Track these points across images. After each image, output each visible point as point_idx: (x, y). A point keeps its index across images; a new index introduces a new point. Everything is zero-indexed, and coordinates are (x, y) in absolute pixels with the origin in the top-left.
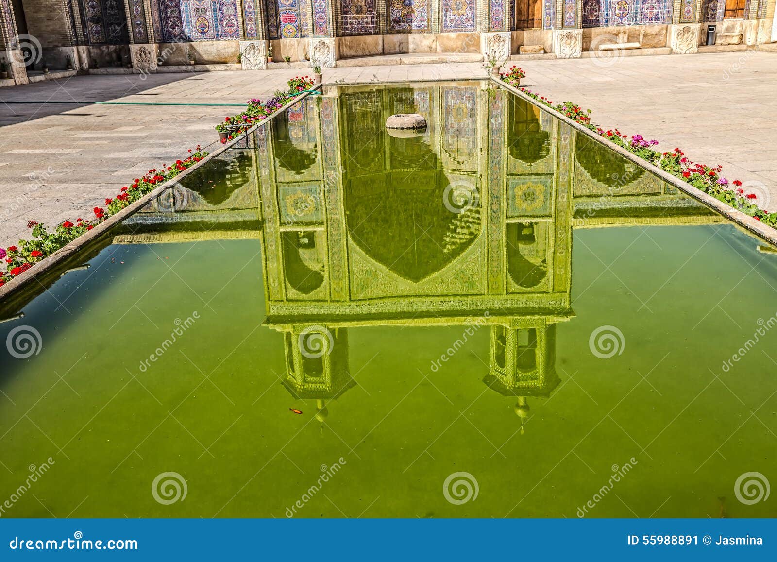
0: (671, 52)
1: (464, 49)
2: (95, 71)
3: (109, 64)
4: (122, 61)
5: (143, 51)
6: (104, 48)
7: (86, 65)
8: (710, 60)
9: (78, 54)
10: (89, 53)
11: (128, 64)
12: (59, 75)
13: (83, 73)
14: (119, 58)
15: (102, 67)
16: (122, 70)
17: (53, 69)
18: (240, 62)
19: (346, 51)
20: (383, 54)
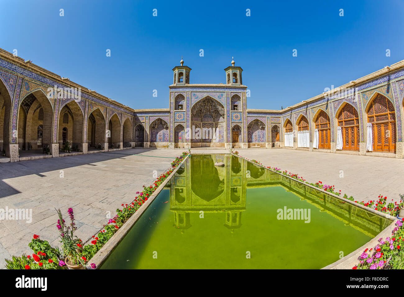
0: (266, 148)
1: (221, 146)
2: (136, 148)
3: (139, 146)
4: (142, 146)
5: (146, 144)
6: (138, 143)
7: (134, 146)
8: (274, 150)
9: (133, 144)
10: (135, 144)
11: (143, 146)
12: (129, 148)
13: (133, 148)
14: (141, 145)
15: (137, 147)
16: (141, 148)
17: (128, 147)
18: (168, 147)
19: (193, 146)
20: (202, 147)
